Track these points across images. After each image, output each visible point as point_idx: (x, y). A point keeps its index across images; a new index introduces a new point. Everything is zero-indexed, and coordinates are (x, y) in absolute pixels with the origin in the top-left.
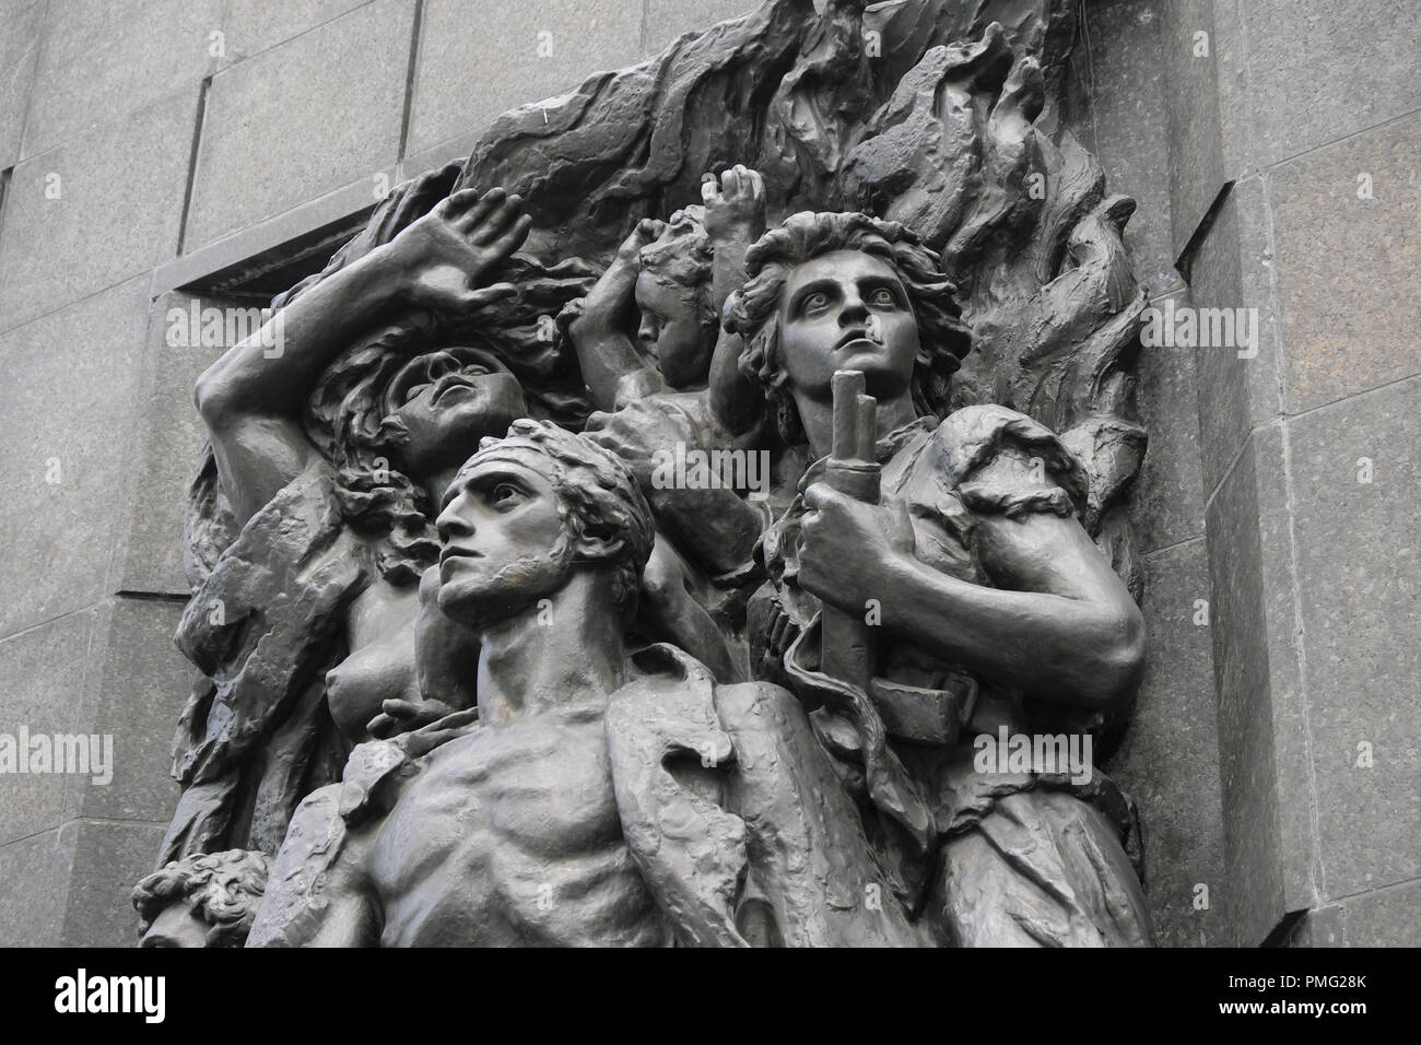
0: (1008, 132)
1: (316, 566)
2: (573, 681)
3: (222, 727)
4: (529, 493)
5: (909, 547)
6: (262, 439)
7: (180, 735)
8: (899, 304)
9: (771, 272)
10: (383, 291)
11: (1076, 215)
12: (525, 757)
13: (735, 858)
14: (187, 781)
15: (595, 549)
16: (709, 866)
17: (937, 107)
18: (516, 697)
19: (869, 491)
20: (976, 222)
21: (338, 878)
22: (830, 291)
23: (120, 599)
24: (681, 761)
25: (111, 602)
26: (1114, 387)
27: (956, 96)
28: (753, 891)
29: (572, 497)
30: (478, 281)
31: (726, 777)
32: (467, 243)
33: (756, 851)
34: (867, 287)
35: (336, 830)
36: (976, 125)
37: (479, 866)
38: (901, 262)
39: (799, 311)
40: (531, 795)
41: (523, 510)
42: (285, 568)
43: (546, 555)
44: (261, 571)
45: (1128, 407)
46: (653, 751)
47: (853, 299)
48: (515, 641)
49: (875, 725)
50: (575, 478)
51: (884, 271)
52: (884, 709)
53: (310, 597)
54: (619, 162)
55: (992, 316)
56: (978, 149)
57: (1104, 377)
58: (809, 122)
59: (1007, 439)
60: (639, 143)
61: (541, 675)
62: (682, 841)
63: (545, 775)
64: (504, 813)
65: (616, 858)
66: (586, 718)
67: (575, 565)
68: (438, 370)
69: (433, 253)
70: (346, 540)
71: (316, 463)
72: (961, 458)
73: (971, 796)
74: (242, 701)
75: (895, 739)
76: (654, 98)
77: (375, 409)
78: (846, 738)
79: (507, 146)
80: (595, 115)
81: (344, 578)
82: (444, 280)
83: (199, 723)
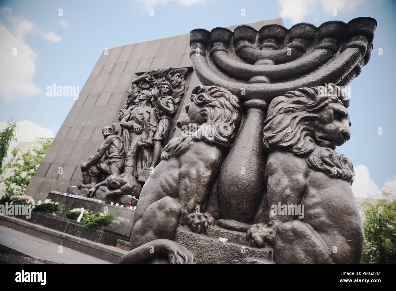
0: (179, 80)
1: (136, 94)
2: (144, 105)
3: (129, 102)
4: (144, 94)
5: (163, 103)
6: (135, 85)
7: (127, 101)
8: (169, 89)
9: (162, 85)
10: (143, 78)
11: (182, 86)
12: (139, 109)
13: (148, 118)
14: (126, 104)
15: (147, 98)
16: (147, 118)
17: (176, 77)
18: (141, 105)
19: (161, 99)
20: (176, 85)
21: (129, 113)
22: (164, 87)
23: (126, 92)
24: (147, 112)
25: (125, 92)
26: (180, 97)
27: (177, 77)
28: (149, 120)
29: (147, 95)
30: (149, 79)
31: (149, 113)
32: (149, 77)
33: (150, 117)
34: (167, 88)
35: (130, 110)
36: (178, 79)
37: (135, 114)
38: (170, 86)
39: (163, 88)
40: (139, 111)
41: (144, 95)
42: (134, 93)
43: (144, 98)
44: (132, 93)
45: (181, 98)
46: (146, 111)
47: (165, 88)
48: (141, 102)
49: (158, 112)
50: (147, 94)
51: (168, 87)
52: (159, 112)
53: (134, 96)
54: (159, 74)
55: (175, 90)
56: (178, 80)
57: (179, 96)
58: (170, 75)
59: (171, 99)
60: (160, 74)
61: (142, 105)
62: (146, 116)
63: (140, 110)
64: (138, 112)
65: (142, 116)
66: (144, 108)
67: (146, 99)
68: (145, 84)
69: (147, 77)
70: (138, 93)
71: (137, 87)
72: (168, 99)
73: (162, 118)
74: (130, 100)
75: (159, 113)
76: (162, 71)
77: (141, 85)
78: (157, 113)
79: (153, 71)
80: (158, 71)
81: (137, 95)
82: (147, 79)
83: (128, 101)
